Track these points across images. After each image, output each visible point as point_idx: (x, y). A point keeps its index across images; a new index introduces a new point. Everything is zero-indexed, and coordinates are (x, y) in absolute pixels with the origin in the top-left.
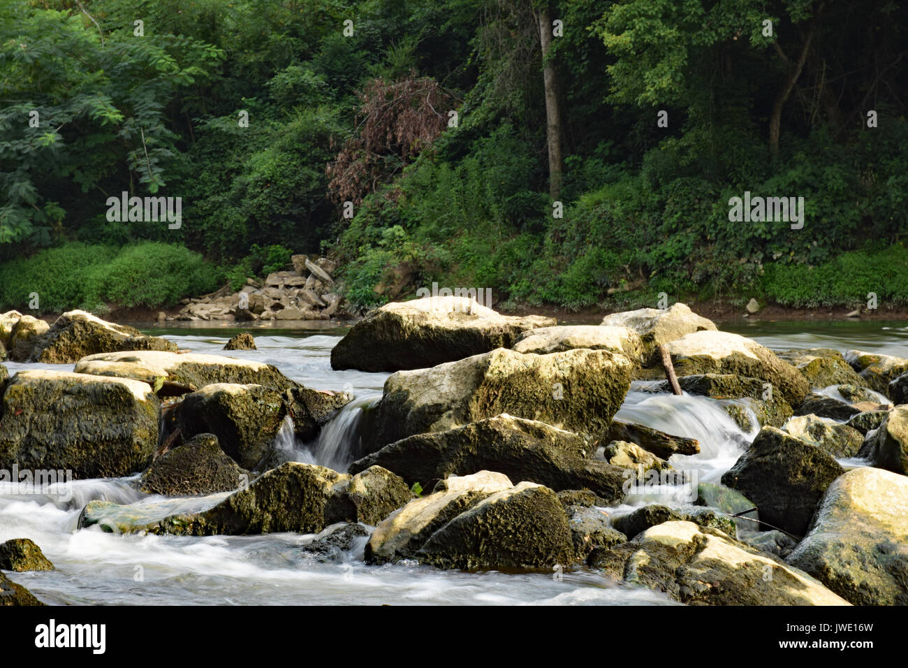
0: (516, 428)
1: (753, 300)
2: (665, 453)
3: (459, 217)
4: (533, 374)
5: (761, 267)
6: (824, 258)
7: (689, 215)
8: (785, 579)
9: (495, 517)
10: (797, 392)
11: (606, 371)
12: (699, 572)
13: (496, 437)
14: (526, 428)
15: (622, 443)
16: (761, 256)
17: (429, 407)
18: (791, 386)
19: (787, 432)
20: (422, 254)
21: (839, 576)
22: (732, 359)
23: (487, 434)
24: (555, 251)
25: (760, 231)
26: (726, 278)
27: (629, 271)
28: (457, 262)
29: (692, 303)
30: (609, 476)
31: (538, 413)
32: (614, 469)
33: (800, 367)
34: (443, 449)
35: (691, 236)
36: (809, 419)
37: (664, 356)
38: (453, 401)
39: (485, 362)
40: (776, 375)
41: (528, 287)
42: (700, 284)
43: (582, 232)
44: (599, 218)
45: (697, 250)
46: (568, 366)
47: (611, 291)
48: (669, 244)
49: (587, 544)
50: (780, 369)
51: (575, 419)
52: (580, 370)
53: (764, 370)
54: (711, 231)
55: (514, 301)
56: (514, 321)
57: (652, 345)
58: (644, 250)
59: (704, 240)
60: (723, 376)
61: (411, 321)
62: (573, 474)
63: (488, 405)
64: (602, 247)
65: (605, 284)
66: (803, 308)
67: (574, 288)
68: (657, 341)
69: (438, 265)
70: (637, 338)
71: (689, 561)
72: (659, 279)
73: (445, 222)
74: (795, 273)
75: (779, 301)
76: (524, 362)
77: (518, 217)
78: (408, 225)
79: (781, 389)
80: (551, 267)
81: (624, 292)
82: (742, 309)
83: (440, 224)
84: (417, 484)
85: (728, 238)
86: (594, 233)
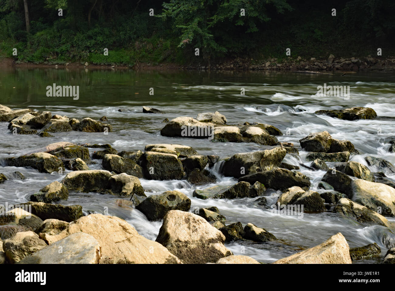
1: (87, 63)
5: (88, 54)
7: (68, 39)
16: (88, 51)
24: (31, 47)
25: (88, 44)
26: (79, 57)
27: (52, 54)
35: (69, 45)
42: (72, 58)
43: (38, 43)
44: (43, 39)
45: (71, 49)
47: (47, 59)
48: (63, 47)
54: (75, 44)
58: (56, 48)
59: (73, 46)
64: (44, 47)
65: (46, 57)
66: (100, 65)
67: (37, 58)
72: (61, 56)
75: (94, 63)
77: (18, 37)
81: (51, 59)
82: (84, 65)
85: (79, 46)
86: (42, 43)
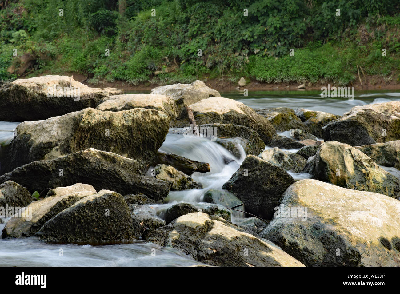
0: (98, 157)
1: (242, 78)
2: (190, 171)
3: (62, 25)
4: (109, 123)
5: (247, 58)
6: (284, 53)
7: (204, 26)
8: (259, 246)
9: (85, 211)
10: (268, 134)
11: (154, 122)
12: (209, 243)
13: (86, 162)
14: (105, 157)
15: (163, 166)
16: (247, 51)
17: (44, 144)
18: (264, 131)
19: (262, 158)
20: (38, 48)
21: (290, 243)
22: (229, 114)
23: (81, 161)
24: (122, 47)
25: (247, 36)
26: (226, 65)
27: (168, 61)
28: (61, 54)
29: (206, 80)
30: (155, 185)
31: (112, 148)
32: (158, 182)
33: (270, 119)
34: (53, 170)
36: (275, 150)
37: (189, 112)
38: (59, 141)
39: (80, 116)
40: (255, 123)
41: (106, 70)
42: (211, 68)
43: (139, 36)
44: (150, 27)
45: (209, 47)
46: (130, 119)
47: (157, 72)
48: (192, 44)
49: (142, 227)
50: (258, 120)
51: (135, 151)
52: (139, 121)
53: (248, 121)
54: (217, 36)
55: (97, 78)
56: (97, 91)
57: (182, 106)
58: (177, 48)
59: (213, 42)
60: (224, 124)
61: (32, 90)
62: (134, 185)
63: (81, 143)
64: (151, 46)
65: (153, 69)
66: (272, 83)
67: (134, 71)
68: (185, 103)
69: (49, 55)
70: (172, 102)
71: (203, 236)
72: (186, 66)
73: (53, 28)
74: (267, 62)
75: (258, 79)
76: (104, 116)
77: (99, 26)
78: (29, 30)
79: (259, 132)
80: (120, 58)
81: (165, 73)
82: (236, 84)
83: (50, 30)
84: (36, 192)
85: (228, 40)
86: (147, 36)
